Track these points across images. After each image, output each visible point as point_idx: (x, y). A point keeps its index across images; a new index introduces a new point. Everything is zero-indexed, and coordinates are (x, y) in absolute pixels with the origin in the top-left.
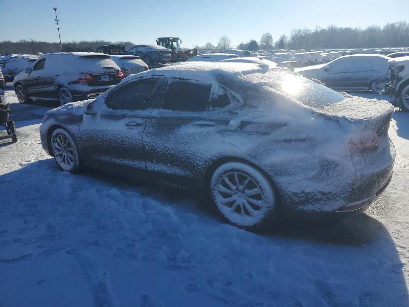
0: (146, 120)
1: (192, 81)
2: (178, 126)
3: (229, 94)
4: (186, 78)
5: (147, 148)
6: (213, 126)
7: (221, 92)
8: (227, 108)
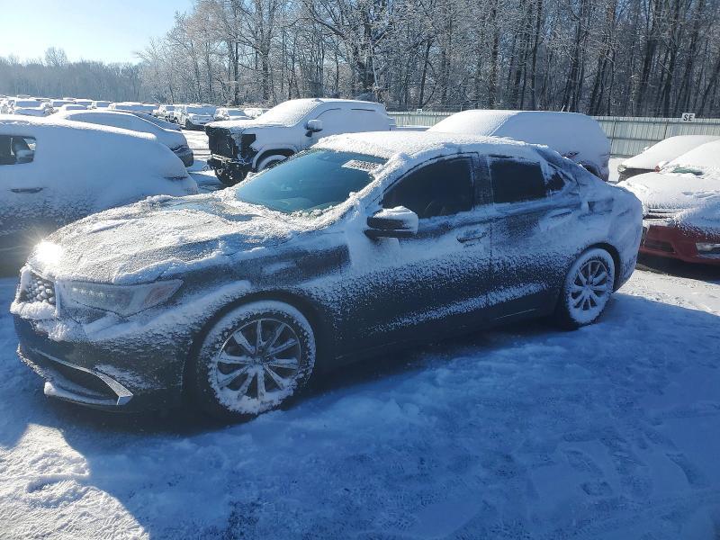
0: (488, 225)
1: (516, 159)
2: (534, 223)
3: (559, 173)
4: (507, 155)
5: (496, 269)
6: (569, 213)
7: (553, 173)
8: (564, 188)
